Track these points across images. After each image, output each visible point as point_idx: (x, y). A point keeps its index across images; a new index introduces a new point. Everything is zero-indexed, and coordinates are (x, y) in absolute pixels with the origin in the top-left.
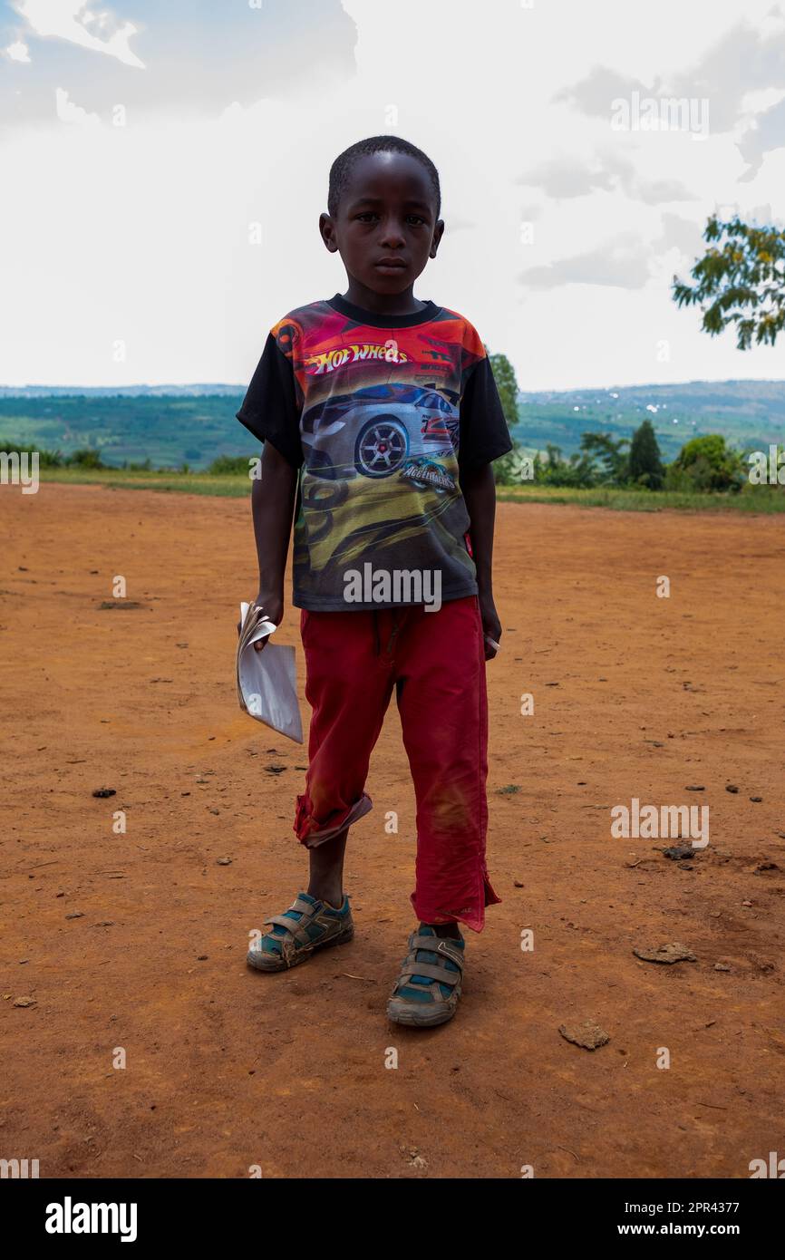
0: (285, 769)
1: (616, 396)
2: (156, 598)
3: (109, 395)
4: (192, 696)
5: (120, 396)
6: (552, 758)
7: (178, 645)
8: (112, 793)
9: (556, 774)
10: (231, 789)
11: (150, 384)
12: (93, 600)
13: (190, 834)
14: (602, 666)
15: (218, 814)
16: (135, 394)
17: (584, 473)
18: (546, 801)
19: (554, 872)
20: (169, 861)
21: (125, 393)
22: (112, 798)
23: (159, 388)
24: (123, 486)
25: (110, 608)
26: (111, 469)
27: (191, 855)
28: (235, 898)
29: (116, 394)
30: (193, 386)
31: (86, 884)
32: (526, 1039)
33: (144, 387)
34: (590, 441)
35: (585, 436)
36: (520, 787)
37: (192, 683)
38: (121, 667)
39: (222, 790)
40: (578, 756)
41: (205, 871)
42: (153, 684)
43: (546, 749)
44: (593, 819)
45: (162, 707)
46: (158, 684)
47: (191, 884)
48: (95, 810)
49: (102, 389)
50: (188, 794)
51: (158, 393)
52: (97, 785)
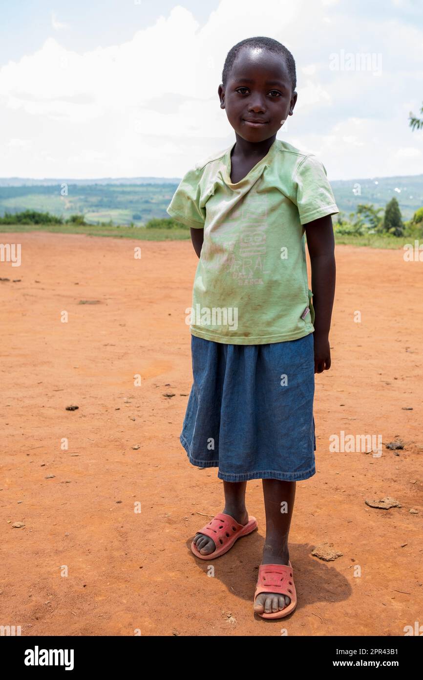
0: (174, 395)
1: (377, 183)
2: (110, 298)
3: (90, 184)
4: (126, 353)
5: (96, 185)
6: (326, 390)
7: (120, 325)
8: (77, 408)
9: (328, 399)
10: (143, 406)
11: (114, 177)
12: (75, 299)
13: (118, 432)
14: (360, 338)
15: (134, 420)
16: (104, 183)
17: (358, 227)
18: (321, 415)
19: (322, 456)
20: (105, 447)
21: (99, 183)
22: (76, 411)
23: (117, 180)
24: (96, 235)
25: (84, 304)
26: (90, 225)
27: (117, 443)
28: (140, 468)
29: (94, 183)
30: (137, 178)
31: (58, 459)
32: (298, 551)
33: (110, 179)
34: (362, 210)
35: (359, 206)
37: (126, 346)
38: (87, 337)
39: (138, 407)
40: (342, 390)
41: (124, 453)
42: (104, 347)
43: (324, 385)
44: (347, 426)
45: (108, 360)
46: (107, 347)
47: (117, 460)
48: (67, 418)
49: (87, 180)
50: (119, 409)
51: (118, 183)
52: (69, 404)
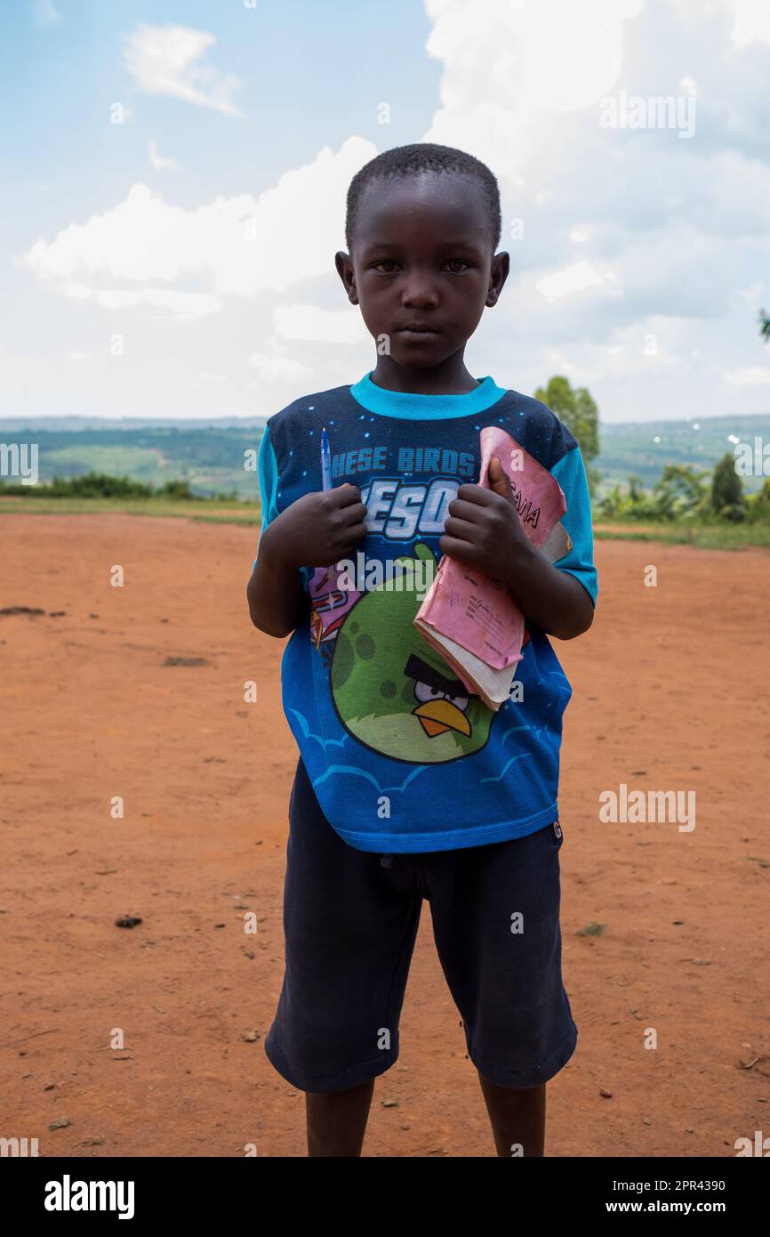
1: (696, 427)
2: (223, 653)
3: (201, 426)
4: (246, 781)
5: (213, 429)
6: (641, 881)
7: (238, 713)
8: (138, 922)
9: (647, 906)
12: (159, 654)
13: (217, 988)
15: (252, 958)
16: (225, 426)
17: (666, 504)
18: (635, 950)
19: (648, 1073)
20: (187, 1032)
21: (217, 425)
22: (137, 928)
23: (247, 420)
24: (208, 520)
25: (174, 664)
26: (200, 499)
27: (214, 1023)
29: (207, 426)
31: (84, 1068)
33: (235, 419)
34: (671, 474)
35: (666, 468)
36: (606, 926)
37: (248, 764)
38: (174, 740)
40: (672, 880)
41: (226, 1052)
42: (205, 765)
43: (634, 867)
44: (694, 981)
45: (210, 796)
46: (212, 764)
47: (208, 1074)
48: (115, 947)
49: (197, 421)
50: (222, 926)
51: (248, 426)
52: (124, 909)
